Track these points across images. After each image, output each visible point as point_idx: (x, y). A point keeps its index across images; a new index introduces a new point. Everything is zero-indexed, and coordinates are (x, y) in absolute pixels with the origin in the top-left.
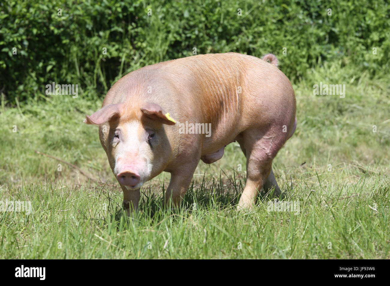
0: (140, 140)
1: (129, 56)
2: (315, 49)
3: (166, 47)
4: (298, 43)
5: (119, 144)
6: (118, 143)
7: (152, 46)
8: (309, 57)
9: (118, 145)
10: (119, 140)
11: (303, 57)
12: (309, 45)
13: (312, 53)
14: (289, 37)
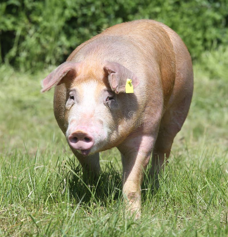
0: (97, 101)
1: (25, 30)
2: (211, 33)
3: (62, 23)
4: (194, 26)
5: (74, 106)
6: (72, 105)
7: (48, 21)
8: (205, 40)
9: (72, 107)
10: (74, 101)
11: (198, 39)
12: (205, 28)
13: (208, 36)
14: (186, 19)
